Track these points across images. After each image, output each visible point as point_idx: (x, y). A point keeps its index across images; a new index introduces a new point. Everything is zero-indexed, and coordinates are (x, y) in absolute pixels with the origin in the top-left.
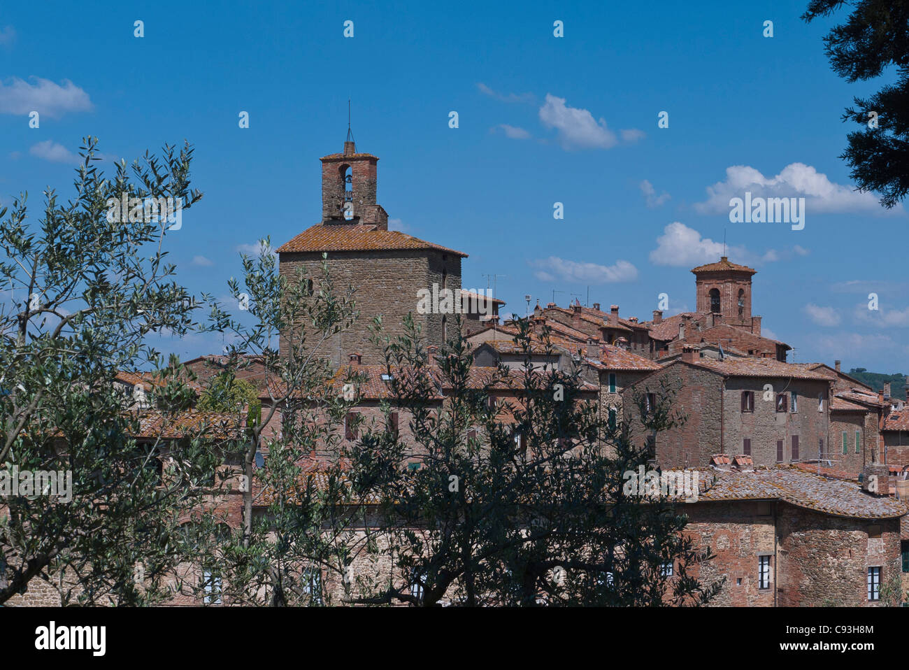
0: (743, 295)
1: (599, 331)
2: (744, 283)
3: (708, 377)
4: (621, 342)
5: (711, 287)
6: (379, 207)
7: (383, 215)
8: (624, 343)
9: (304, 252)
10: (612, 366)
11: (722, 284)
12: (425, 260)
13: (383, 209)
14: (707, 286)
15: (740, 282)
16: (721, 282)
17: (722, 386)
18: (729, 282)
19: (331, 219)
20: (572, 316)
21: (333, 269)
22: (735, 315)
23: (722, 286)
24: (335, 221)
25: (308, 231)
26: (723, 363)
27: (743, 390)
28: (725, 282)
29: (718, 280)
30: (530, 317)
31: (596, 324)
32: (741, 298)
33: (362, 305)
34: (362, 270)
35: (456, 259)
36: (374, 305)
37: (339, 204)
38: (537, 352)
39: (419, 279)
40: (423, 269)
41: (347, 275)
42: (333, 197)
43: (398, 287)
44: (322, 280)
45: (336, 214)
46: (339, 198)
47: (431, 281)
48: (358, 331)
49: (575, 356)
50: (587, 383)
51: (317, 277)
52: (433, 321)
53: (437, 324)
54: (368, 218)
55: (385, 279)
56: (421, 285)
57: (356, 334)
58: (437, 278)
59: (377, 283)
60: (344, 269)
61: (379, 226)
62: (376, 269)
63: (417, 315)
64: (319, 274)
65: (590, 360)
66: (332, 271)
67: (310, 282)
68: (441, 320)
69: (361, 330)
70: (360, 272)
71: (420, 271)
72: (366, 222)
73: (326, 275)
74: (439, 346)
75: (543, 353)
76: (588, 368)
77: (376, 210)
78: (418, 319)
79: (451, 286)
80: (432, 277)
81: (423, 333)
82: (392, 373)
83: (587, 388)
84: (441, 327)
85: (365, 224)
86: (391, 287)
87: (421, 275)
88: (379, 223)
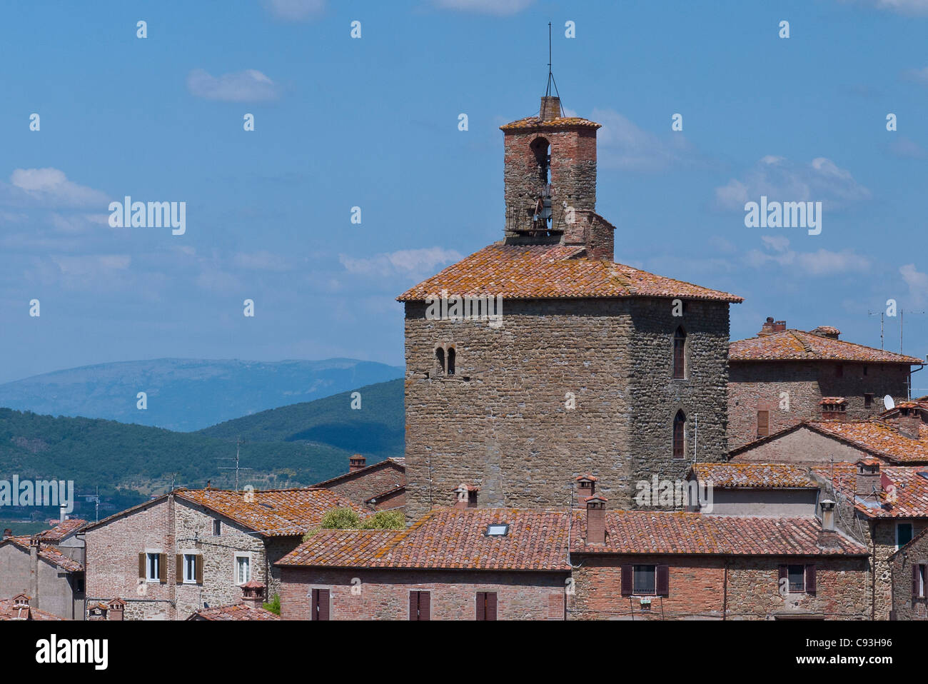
10: (901, 512)
19: (517, 234)
24: (524, 238)
34: (531, 333)
35: (714, 308)
36: (549, 393)
37: (532, 207)
38: (773, 486)
39: (618, 350)
40: (624, 333)
41: (508, 341)
42: (521, 196)
43: (584, 363)
44: (470, 348)
45: (527, 226)
46: (531, 197)
47: (641, 354)
48: (524, 439)
49: (838, 492)
50: (854, 541)
51: (463, 344)
52: (648, 422)
53: (660, 427)
54: (573, 233)
55: (566, 349)
56: (621, 360)
57: (521, 444)
58: (659, 345)
59: (554, 355)
60: (504, 330)
61: (593, 247)
62: (552, 331)
63: (614, 412)
64: (466, 339)
65: (858, 500)
66: (485, 335)
67: (452, 351)
68: (672, 418)
69: (529, 437)
70: (527, 337)
71: (618, 337)
72: (569, 241)
73: (476, 341)
74: (666, 464)
75: (784, 486)
76: (855, 516)
77: (585, 219)
78: (616, 419)
79: (701, 355)
80: (646, 344)
81: (623, 443)
82: (509, 522)
83: (844, 549)
84: (672, 431)
85: (567, 244)
86: (575, 363)
87: (621, 342)
88: (593, 242)
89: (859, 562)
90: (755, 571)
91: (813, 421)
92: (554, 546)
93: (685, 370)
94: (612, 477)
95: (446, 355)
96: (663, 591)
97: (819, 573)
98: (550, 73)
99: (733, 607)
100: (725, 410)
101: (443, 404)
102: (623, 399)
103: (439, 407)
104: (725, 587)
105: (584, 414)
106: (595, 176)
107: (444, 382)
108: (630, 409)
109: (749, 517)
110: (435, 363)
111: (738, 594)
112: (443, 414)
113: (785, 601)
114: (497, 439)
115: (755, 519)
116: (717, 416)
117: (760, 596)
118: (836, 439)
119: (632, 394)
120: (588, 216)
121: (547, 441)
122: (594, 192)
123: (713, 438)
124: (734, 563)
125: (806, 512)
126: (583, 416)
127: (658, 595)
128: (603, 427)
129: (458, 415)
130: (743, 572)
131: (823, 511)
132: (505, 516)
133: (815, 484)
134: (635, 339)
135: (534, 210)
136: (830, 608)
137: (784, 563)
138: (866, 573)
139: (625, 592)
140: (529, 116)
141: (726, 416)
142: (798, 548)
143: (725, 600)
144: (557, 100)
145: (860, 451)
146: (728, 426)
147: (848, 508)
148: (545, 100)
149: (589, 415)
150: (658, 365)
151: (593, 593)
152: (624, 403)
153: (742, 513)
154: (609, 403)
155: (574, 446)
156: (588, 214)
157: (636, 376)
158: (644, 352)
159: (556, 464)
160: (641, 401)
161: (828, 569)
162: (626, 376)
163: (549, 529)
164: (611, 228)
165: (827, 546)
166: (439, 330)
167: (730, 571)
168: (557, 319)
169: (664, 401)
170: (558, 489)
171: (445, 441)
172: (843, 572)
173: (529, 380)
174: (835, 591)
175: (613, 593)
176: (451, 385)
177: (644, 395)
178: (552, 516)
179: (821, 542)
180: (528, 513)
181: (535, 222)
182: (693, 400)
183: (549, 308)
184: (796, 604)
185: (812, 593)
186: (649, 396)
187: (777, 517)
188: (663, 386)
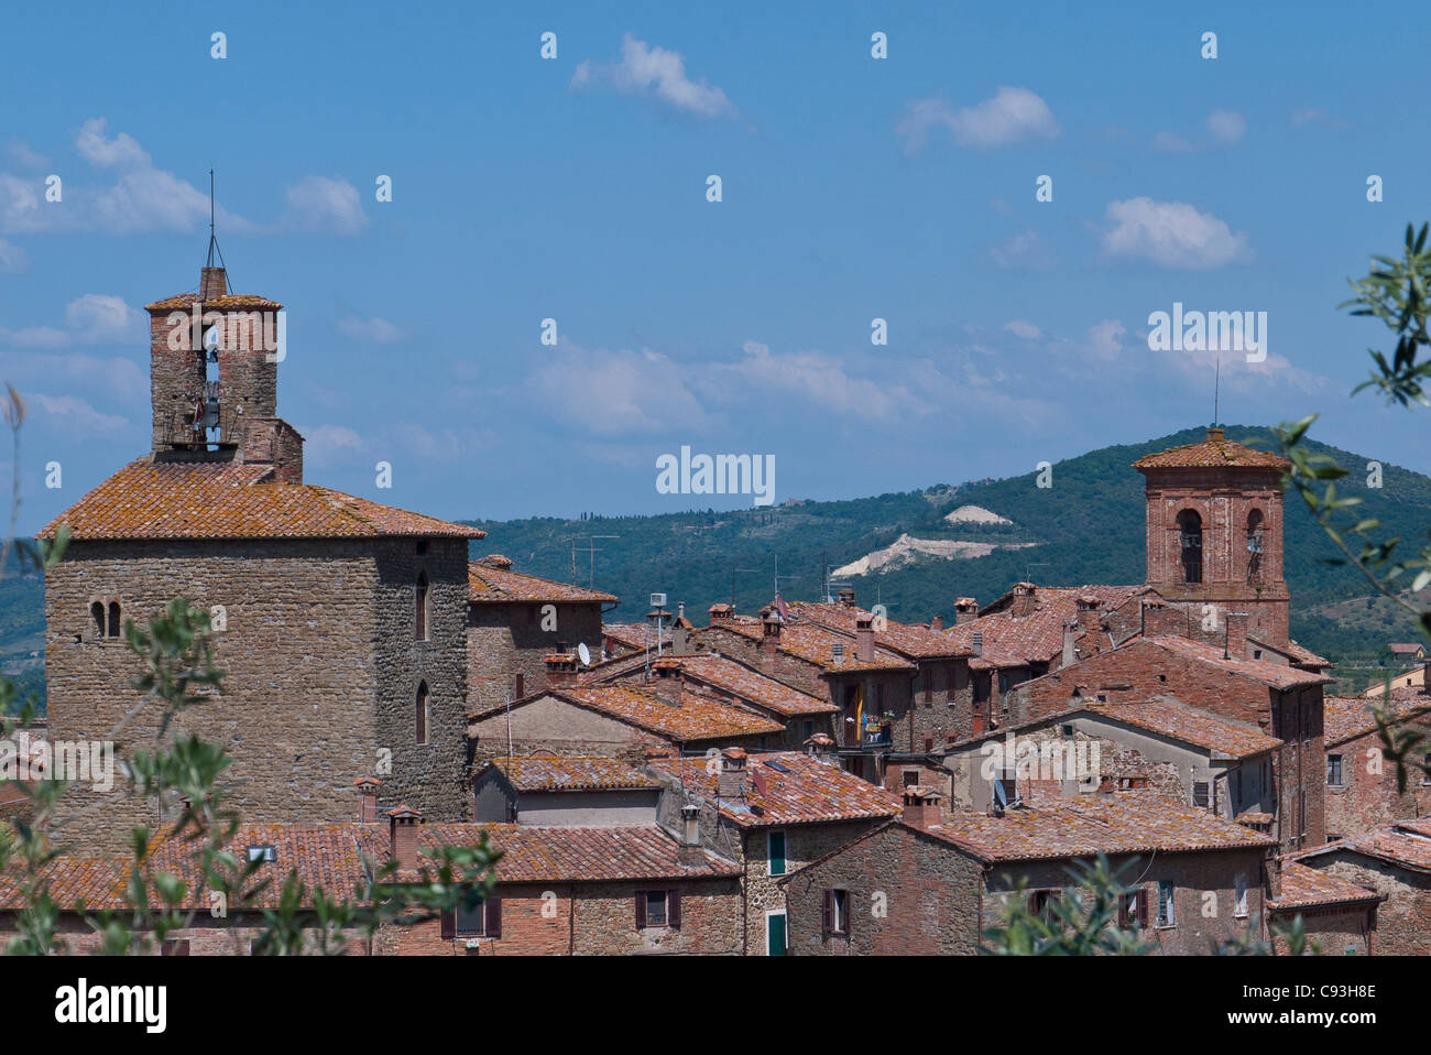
0: (1261, 525)
1: (821, 681)
2: (1261, 494)
3: (954, 862)
4: (817, 745)
5: (1181, 505)
6: (281, 424)
7: (291, 439)
8: (824, 747)
9: (99, 540)
10: (774, 817)
11: (1206, 498)
12: (370, 562)
13: (289, 428)
14: (1171, 503)
15: (1253, 493)
16: (1205, 493)
17: (979, 886)
18: (1224, 494)
19: (170, 448)
20: (759, 644)
21: (165, 579)
22: (1239, 577)
23: (1207, 504)
24: (182, 454)
25: (116, 479)
26: (1001, 822)
27: (1033, 890)
28: (1214, 495)
29: (1198, 489)
30: (664, 646)
31: (813, 664)
32: (1257, 533)
33: (231, 664)
34: (230, 583)
35: (454, 546)
36: (258, 663)
37: (191, 412)
38: (607, 787)
39: (357, 605)
40: (365, 584)
41: (197, 594)
42: (175, 397)
43: (309, 623)
44: (143, 603)
45: (183, 437)
46: (189, 398)
47: (385, 610)
48: (223, 723)
49: (690, 793)
50: (717, 857)
51: (131, 597)
52: (392, 700)
53: (403, 704)
54: (255, 447)
55: (282, 605)
56: (362, 620)
57: (219, 729)
58: (402, 598)
59: (264, 613)
60: (191, 579)
61: (281, 466)
62: (261, 581)
63: (353, 688)
64: (135, 590)
65: (723, 804)
66: (164, 585)
67: (115, 607)
68: (415, 691)
69: (229, 720)
70: (225, 588)
71: (357, 588)
72: (248, 458)
73: (150, 593)
74: (409, 752)
75: (620, 786)
76: (719, 823)
77: (273, 429)
78: (355, 696)
79: (442, 609)
80: (389, 598)
81: (365, 728)
82: (271, 842)
83: (714, 869)
84: (415, 710)
85: (246, 462)
86: (295, 624)
87: (361, 596)
88: (281, 459)
89: (729, 884)
90: (607, 900)
91: (560, 688)
92: (345, 874)
93: (426, 629)
94: (350, 772)
95: (107, 611)
96: (494, 930)
97: (684, 900)
98: (213, 237)
99: (581, 949)
100: (464, 677)
101: (102, 676)
102: (365, 670)
103: (97, 681)
104: (571, 922)
105: (309, 690)
106: (275, 372)
107: (103, 648)
108: (375, 683)
109: (577, 827)
110: (91, 623)
111: (587, 932)
112: (103, 689)
113: (643, 939)
114: (182, 722)
115: (585, 831)
116: (458, 686)
117: (614, 933)
118: (595, 711)
119: (376, 663)
120: (277, 426)
121: (255, 725)
122: (274, 393)
123: (454, 715)
124: (582, 892)
125: (643, 818)
126: (308, 693)
127: (488, 936)
128: (335, 706)
129: (124, 691)
130: (593, 902)
131: (685, 820)
132: (264, 834)
133: (655, 782)
134: (379, 592)
135: (193, 416)
136: (696, 944)
137: (642, 889)
138: (737, 898)
139: (446, 934)
140: (184, 292)
141: (465, 686)
142: (658, 869)
143: (572, 940)
144: (222, 271)
145: (629, 727)
146: (468, 697)
147: (708, 814)
148: (207, 271)
149: (316, 690)
150: (402, 624)
151: (405, 935)
152: (366, 675)
153: (567, 822)
154: (345, 676)
155: (295, 731)
156: (277, 423)
157: (380, 639)
158: (388, 608)
159: (268, 755)
160: (385, 672)
161: (694, 895)
162: (369, 640)
163: (329, 851)
164: (300, 440)
165: (692, 864)
166: (95, 579)
167: (578, 901)
168: (270, 564)
169: (407, 670)
170: (272, 788)
171: (105, 725)
172: (710, 898)
173: (228, 645)
174: (702, 922)
175: (431, 935)
176: (114, 651)
177: (388, 663)
178: (327, 833)
179: (685, 861)
180: (292, 830)
181: (195, 432)
182: (435, 667)
183: (257, 551)
184: (657, 942)
185: (676, 925)
186: (393, 665)
187: (611, 826)
188: (406, 650)
